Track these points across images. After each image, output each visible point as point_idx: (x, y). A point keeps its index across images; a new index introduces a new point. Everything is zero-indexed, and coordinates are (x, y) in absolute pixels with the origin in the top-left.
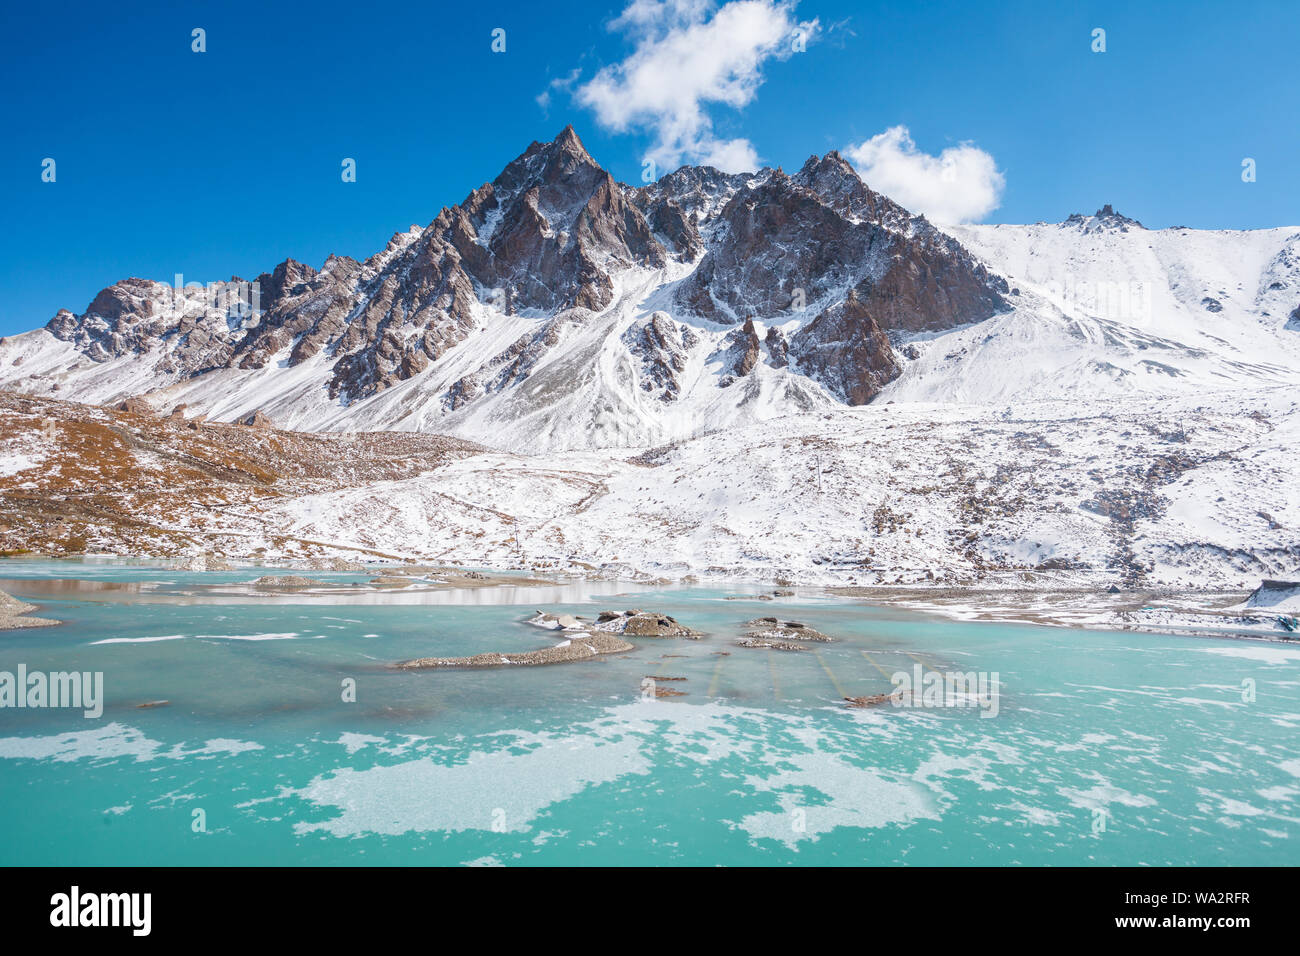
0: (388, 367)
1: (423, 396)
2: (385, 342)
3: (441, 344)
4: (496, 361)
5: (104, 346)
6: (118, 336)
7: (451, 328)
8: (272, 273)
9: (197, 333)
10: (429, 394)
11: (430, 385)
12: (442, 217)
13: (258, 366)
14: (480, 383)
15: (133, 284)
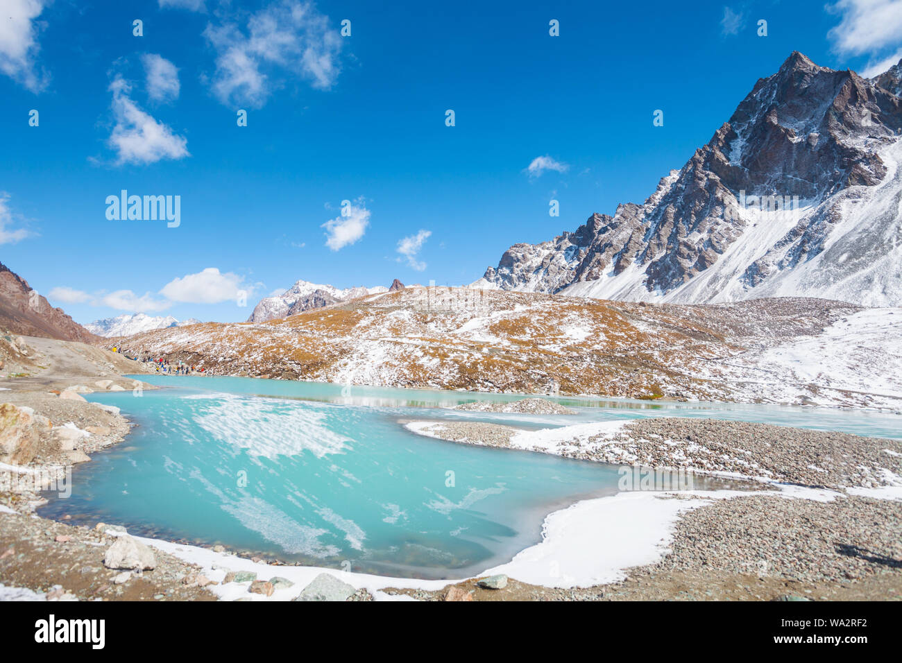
0: (687, 264)
1: (723, 279)
2: (681, 247)
3: (724, 241)
4: (780, 244)
5: (508, 282)
6: (514, 276)
7: (728, 229)
8: (586, 225)
9: (552, 267)
10: (728, 278)
11: (726, 271)
12: (698, 156)
13: (596, 278)
14: (771, 263)
15: (517, 247)
